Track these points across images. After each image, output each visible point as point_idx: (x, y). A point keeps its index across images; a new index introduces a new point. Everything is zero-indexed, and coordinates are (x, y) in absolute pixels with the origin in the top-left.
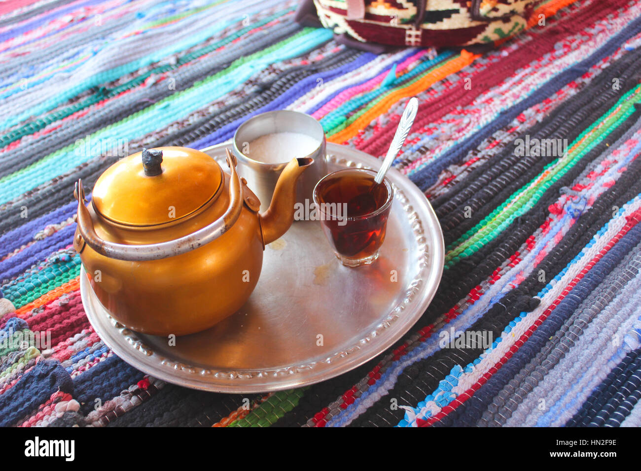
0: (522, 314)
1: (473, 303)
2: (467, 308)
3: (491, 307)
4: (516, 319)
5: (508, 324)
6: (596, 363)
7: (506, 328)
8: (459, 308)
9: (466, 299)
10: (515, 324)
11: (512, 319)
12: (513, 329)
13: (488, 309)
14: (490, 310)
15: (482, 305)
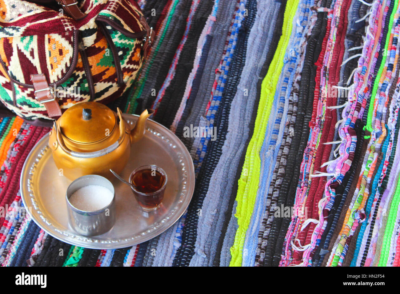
0: (128, 251)
1: (105, 255)
2: (103, 259)
3: (113, 254)
4: (127, 255)
5: (124, 259)
6: (166, 261)
7: (124, 261)
8: (99, 260)
9: (101, 254)
10: (127, 257)
11: (125, 255)
12: (127, 260)
13: (113, 255)
14: (114, 255)
15: (109, 255)
